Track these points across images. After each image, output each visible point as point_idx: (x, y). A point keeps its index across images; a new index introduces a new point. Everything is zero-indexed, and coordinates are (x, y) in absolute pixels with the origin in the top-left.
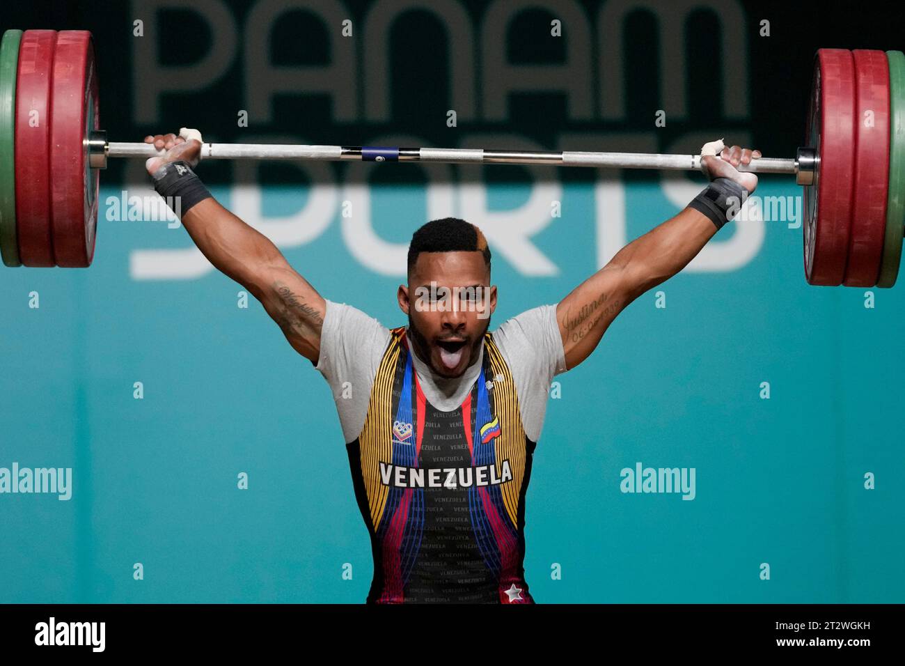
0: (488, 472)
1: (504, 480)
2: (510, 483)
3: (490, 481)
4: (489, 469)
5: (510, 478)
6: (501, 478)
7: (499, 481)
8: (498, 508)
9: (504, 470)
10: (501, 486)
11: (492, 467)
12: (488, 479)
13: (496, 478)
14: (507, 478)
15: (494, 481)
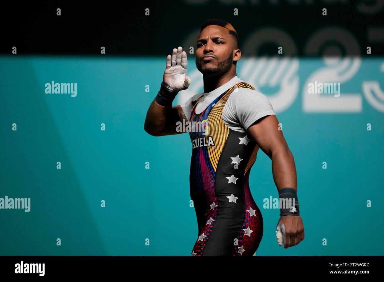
0: (202, 140)
1: (209, 145)
2: (213, 147)
3: (203, 145)
4: (203, 139)
5: (213, 144)
6: (208, 144)
7: (207, 145)
8: (206, 158)
9: (209, 141)
10: (208, 148)
11: (204, 138)
12: (203, 144)
13: (206, 144)
14: (211, 144)
15: (205, 145)
